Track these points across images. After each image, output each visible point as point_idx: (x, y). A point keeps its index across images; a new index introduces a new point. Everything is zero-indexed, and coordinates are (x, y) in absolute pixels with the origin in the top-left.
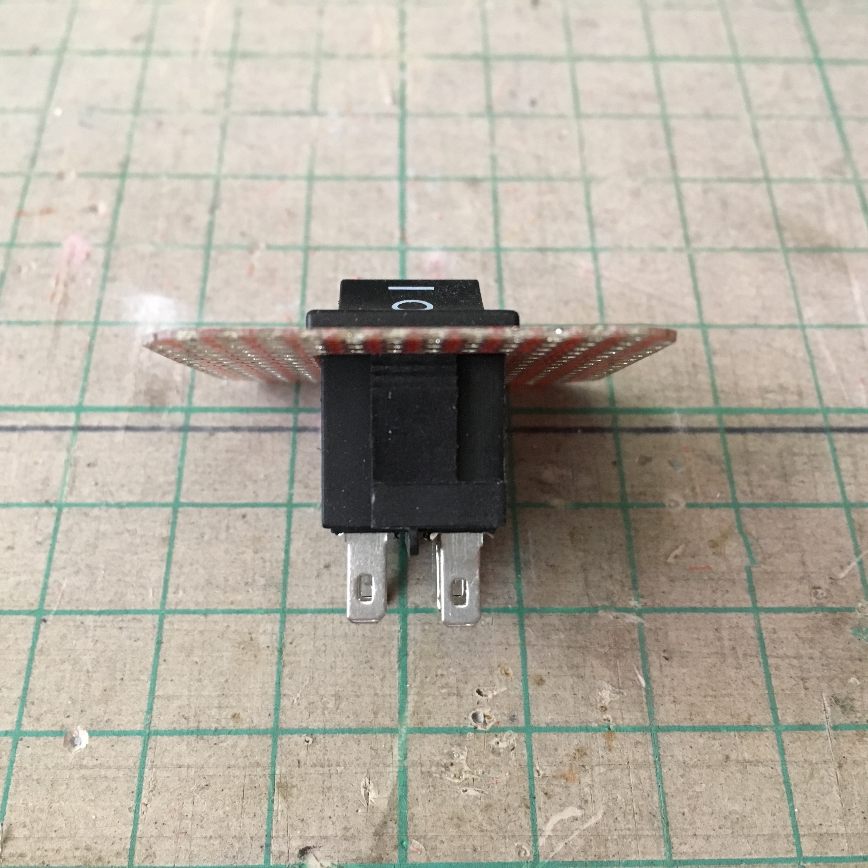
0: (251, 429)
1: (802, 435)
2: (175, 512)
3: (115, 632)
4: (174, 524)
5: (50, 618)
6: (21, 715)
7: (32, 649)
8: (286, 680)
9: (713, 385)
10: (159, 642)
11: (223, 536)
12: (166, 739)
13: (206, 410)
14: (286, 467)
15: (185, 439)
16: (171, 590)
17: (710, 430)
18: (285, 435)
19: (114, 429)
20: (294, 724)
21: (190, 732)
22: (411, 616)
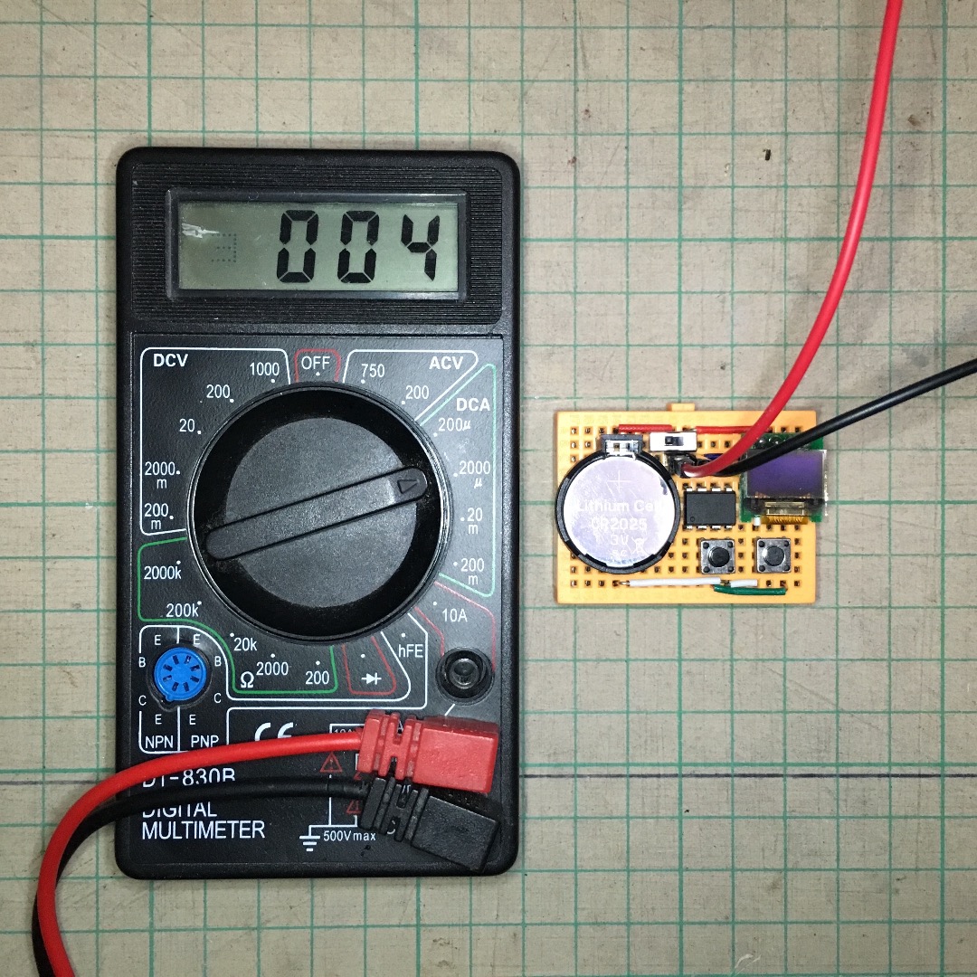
0: (607, 776)
1: (876, 779)
2: (576, 822)
3: (557, 880)
4: (575, 828)
5: (528, 873)
6: (524, 916)
7: (523, 887)
8: (631, 902)
9: (837, 748)
10: (576, 885)
11: (598, 833)
12: (583, 926)
13: (584, 765)
14: (625, 797)
15: (576, 781)
16: (578, 860)
17: (831, 776)
18: (623, 779)
19: (541, 776)
20: (636, 921)
21: (593, 924)
22: (684, 873)
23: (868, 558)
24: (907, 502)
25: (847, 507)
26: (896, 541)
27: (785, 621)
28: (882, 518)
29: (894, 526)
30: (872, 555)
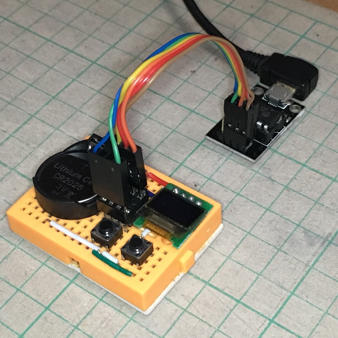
23: (203, 323)
24: (249, 308)
25: (211, 289)
26: (227, 324)
27: (125, 326)
28: (227, 307)
29: (232, 315)
30: (206, 323)
